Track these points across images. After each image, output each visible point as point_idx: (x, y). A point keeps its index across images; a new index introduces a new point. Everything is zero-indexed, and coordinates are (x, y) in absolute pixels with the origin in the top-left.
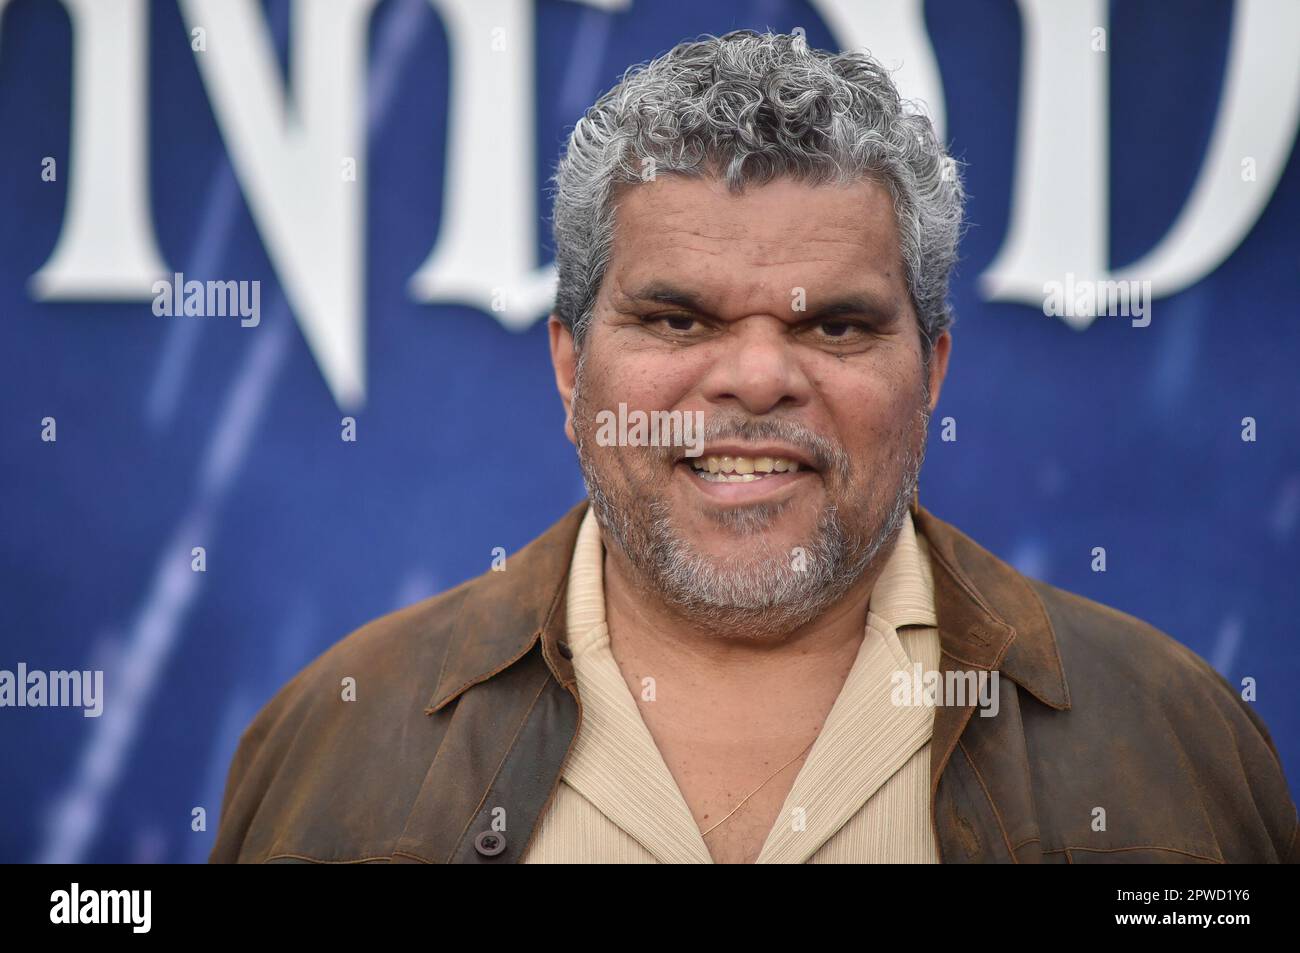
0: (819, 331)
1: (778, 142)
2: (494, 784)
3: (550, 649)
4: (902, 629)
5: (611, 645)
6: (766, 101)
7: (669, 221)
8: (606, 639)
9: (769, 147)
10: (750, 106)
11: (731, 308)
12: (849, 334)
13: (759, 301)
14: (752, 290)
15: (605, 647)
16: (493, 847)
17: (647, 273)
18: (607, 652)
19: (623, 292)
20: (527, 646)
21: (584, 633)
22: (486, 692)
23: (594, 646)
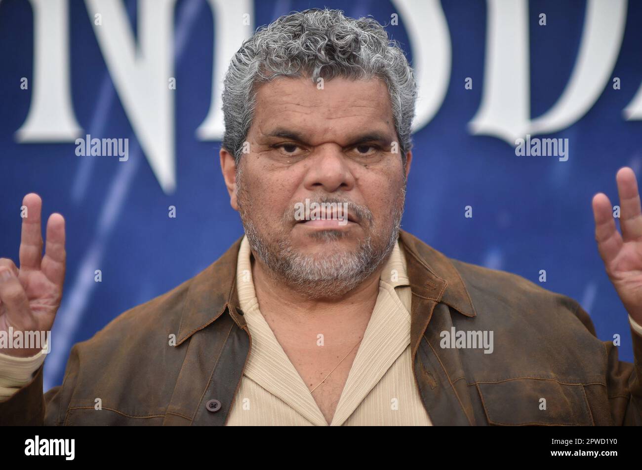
0: (356, 150)
1: (335, 60)
2: (212, 377)
3: (233, 311)
4: (397, 288)
5: (259, 308)
6: (330, 40)
7: (285, 99)
8: (257, 305)
9: (332, 63)
10: (322, 43)
11: (316, 139)
12: (370, 152)
13: (329, 136)
14: (326, 131)
15: (257, 309)
16: (215, 407)
17: (273, 124)
18: (258, 311)
19: (262, 133)
20: (221, 311)
21: (246, 303)
22: (203, 334)
23: (252, 309)
